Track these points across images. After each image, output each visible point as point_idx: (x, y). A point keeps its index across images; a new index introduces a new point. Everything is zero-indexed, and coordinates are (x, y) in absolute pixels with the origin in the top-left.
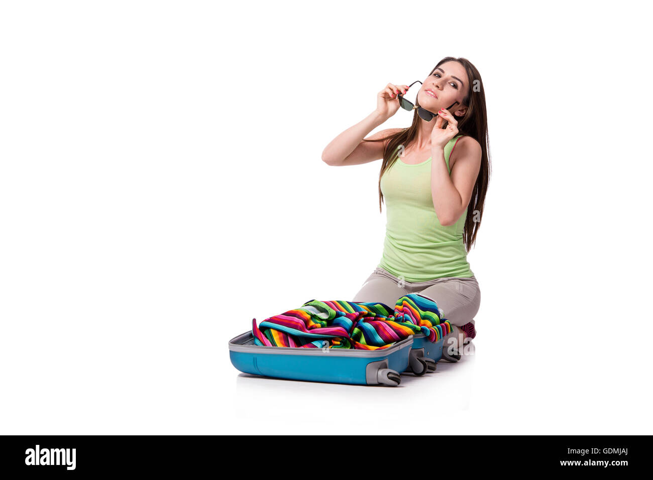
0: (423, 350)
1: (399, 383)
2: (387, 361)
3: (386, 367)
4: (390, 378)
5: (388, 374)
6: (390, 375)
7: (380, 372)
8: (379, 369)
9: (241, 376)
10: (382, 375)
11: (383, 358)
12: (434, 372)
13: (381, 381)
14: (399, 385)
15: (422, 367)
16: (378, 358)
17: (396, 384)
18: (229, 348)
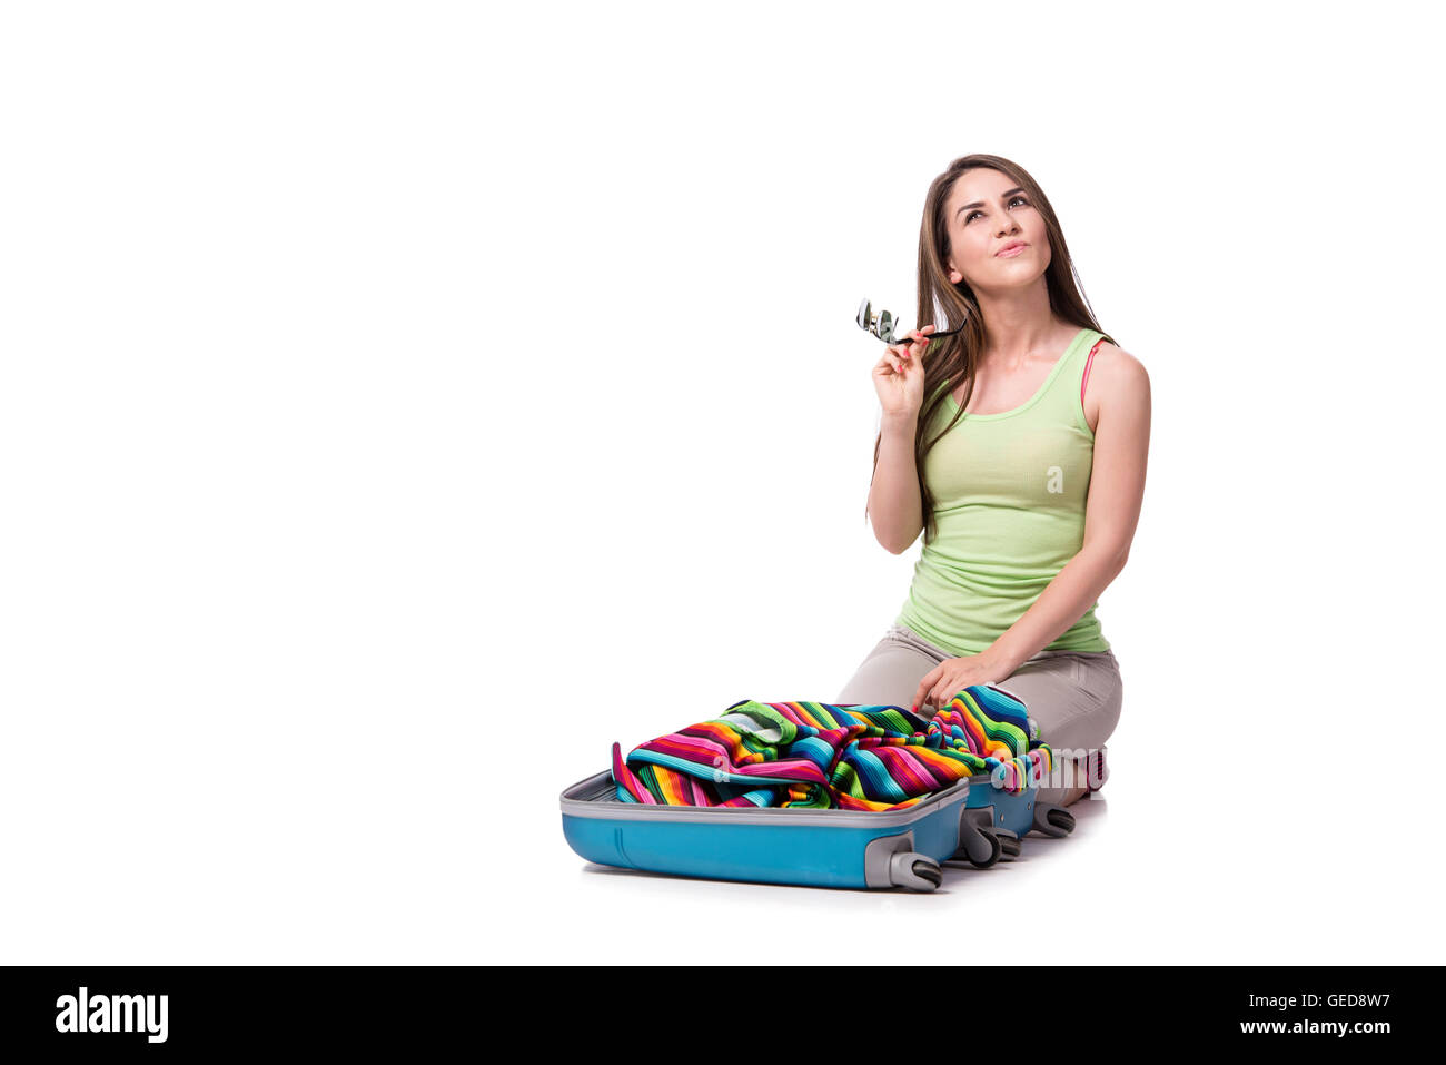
0: (991, 810)
1: (938, 885)
2: (910, 836)
3: (909, 850)
4: (918, 874)
5: (914, 865)
6: (918, 868)
7: (896, 860)
8: (895, 853)
9: (588, 870)
10: (901, 866)
11: (902, 829)
12: (1015, 858)
13: (897, 881)
14: (940, 889)
15: (988, 848)
16: (891, 829)
17: (932, 886)
18: (562, 808)
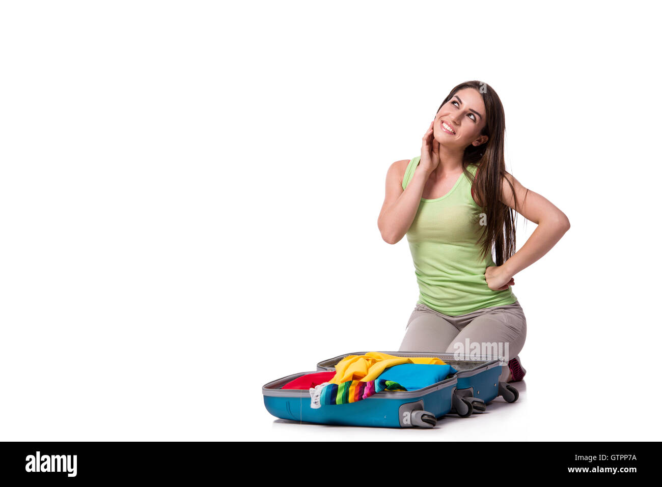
0: (472, 390)
1: (434, 425)
2: (422, 402)
3: (421, 409)
4: (424, 420)
5: (422, 416)
6: (424, 418)
7: (414, 414)
8: (413, 410)
9: (276, 422)
10: (416, 416)
11: (417, 399)
12: (484, 412)
13: (415, 424)
14: (436, 427)
15: (466, 408)
16: (412, 399)
17: (431, 426)
18: (263, 393)
